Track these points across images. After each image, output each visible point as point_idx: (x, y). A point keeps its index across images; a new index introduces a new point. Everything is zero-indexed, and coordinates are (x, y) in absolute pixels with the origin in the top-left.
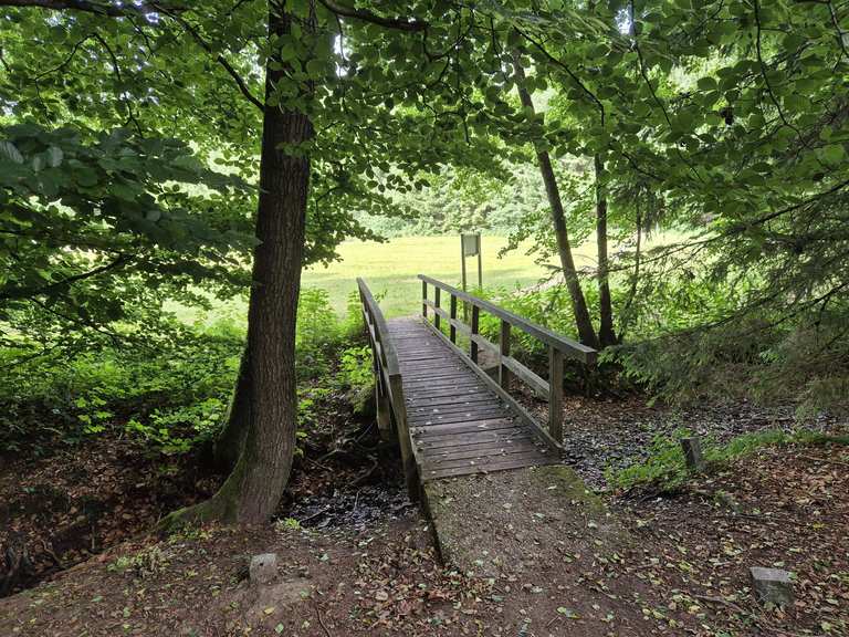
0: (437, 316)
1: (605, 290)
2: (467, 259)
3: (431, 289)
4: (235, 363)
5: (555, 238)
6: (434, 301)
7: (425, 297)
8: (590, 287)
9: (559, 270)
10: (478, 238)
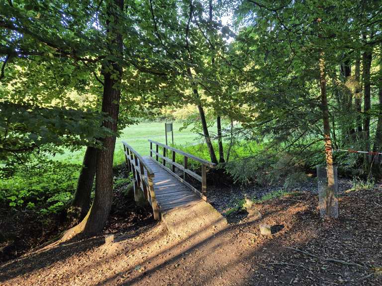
0: (157, 156)
1: (220, 144)
2: (168, 133)
3: (154, 146)
4: (77, 174)
5: (201, 125)
6: (156, 150)
7: (151, 148)
8: (215, 143)
9: (203, 135)
10: (171, 125)
